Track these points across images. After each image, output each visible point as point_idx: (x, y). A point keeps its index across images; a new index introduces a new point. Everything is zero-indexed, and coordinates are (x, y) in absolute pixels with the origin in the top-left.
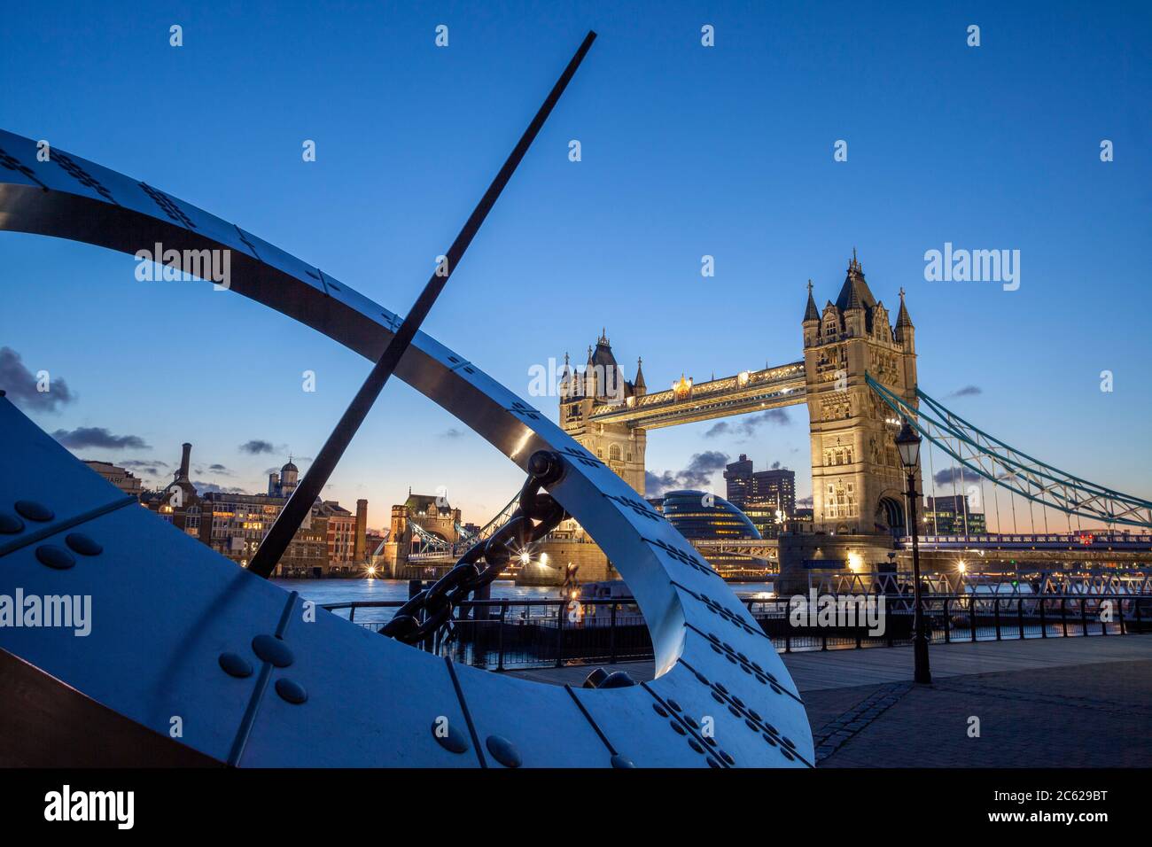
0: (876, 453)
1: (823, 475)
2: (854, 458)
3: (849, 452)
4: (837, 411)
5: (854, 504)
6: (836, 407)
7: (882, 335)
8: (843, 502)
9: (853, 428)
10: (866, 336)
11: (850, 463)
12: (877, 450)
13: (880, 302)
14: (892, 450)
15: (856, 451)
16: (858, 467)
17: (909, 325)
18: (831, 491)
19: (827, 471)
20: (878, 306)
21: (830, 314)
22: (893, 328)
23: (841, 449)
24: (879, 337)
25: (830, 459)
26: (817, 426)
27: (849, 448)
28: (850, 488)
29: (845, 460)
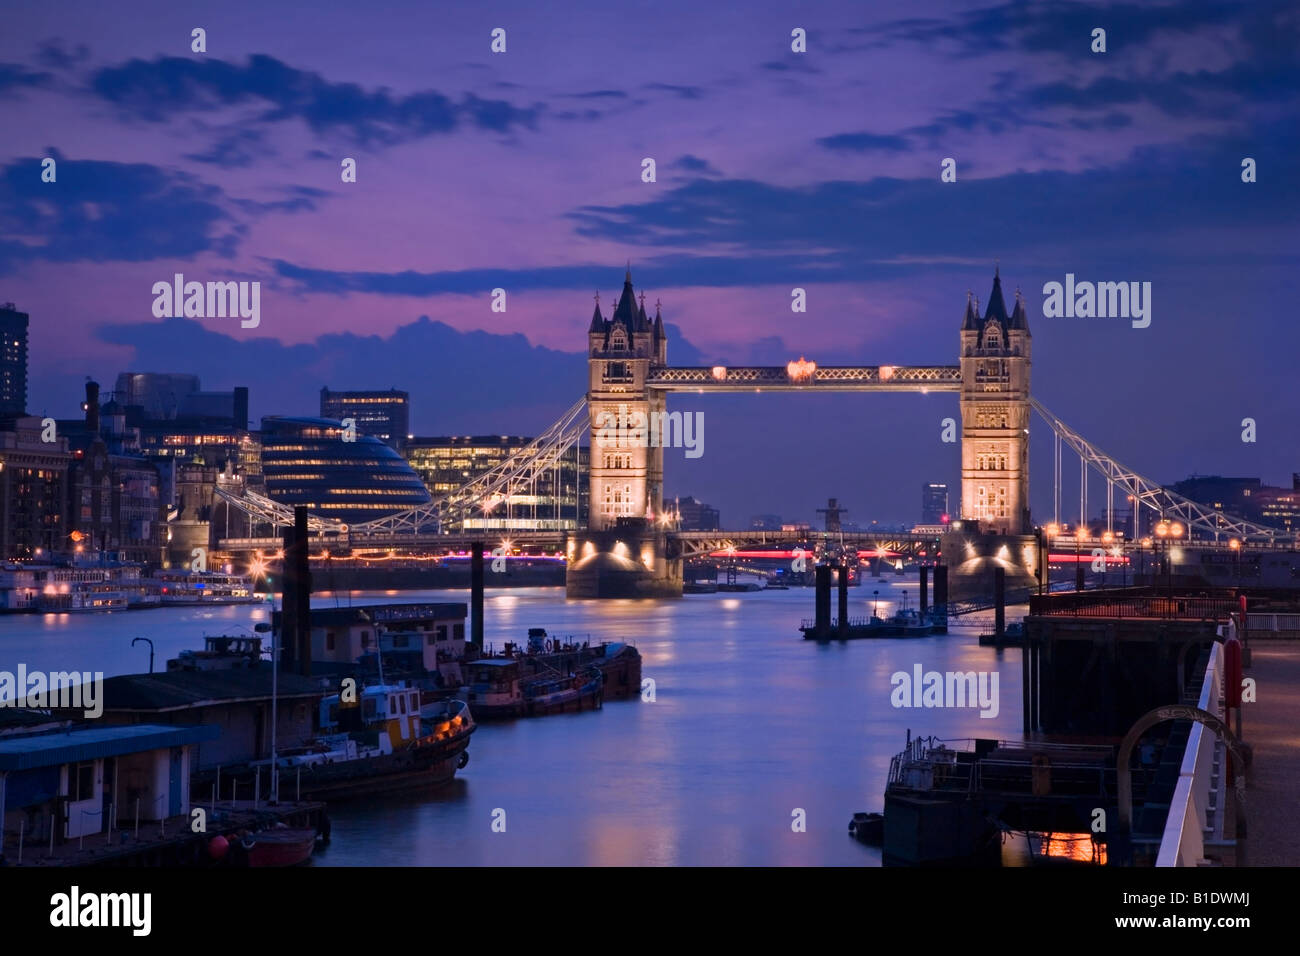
1: (975, 478)
2: (1009, 466)
3: (1003, 459)
4: (993, 421)
5: (1006, 506)
6: (993, 416)
8: (994, 504)
9: (1010, 439)
11: (1003, 469)
15: (1011, 459)
16: (1013, 475)
18: (982, 493)
19: (978, 475)
21: (993, 328)
23: (995, 455)
25: (982, 464)
26: (971, 432)
27: (1003, 455)
28: (1002, 492)
29: (998, 466)
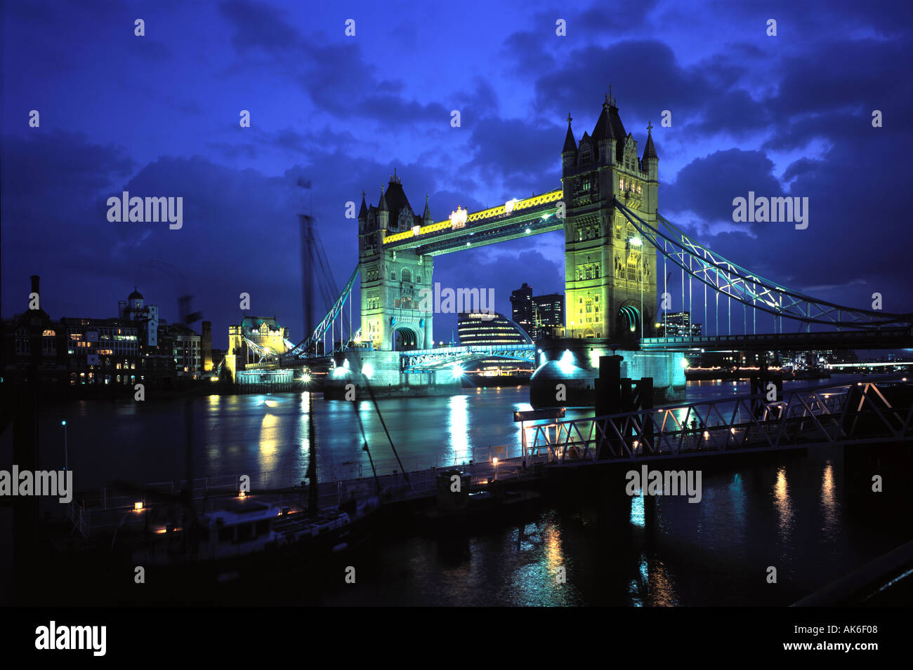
0: (620, 268)
1: (575, 289)
2: (601, 274)
3: (597, 268)
4: (589, 233)
5: (599, 312)
6: (588, 228)
7: (630, 164)
8: (590, 311)
9: (601, 247)
10: (617, 164)
11: (597, 277)
12: (620, 266)
13: (630, 134)
14: (634, 266)
15: (603, 267)
16: (603, 281)
17: (655, 156)
18: (581, 302)
19: (578, 285)
20: (628, 138)
21: (586, 144)
22: (641, 160)
23: (591, 265)
24: (627, 166)
25: (580, 274)
26: (571, 246)
27: (597, 264)
28: (597, 300)
29: (593, 273)
